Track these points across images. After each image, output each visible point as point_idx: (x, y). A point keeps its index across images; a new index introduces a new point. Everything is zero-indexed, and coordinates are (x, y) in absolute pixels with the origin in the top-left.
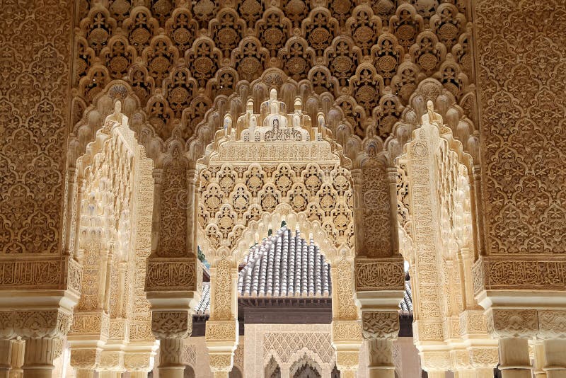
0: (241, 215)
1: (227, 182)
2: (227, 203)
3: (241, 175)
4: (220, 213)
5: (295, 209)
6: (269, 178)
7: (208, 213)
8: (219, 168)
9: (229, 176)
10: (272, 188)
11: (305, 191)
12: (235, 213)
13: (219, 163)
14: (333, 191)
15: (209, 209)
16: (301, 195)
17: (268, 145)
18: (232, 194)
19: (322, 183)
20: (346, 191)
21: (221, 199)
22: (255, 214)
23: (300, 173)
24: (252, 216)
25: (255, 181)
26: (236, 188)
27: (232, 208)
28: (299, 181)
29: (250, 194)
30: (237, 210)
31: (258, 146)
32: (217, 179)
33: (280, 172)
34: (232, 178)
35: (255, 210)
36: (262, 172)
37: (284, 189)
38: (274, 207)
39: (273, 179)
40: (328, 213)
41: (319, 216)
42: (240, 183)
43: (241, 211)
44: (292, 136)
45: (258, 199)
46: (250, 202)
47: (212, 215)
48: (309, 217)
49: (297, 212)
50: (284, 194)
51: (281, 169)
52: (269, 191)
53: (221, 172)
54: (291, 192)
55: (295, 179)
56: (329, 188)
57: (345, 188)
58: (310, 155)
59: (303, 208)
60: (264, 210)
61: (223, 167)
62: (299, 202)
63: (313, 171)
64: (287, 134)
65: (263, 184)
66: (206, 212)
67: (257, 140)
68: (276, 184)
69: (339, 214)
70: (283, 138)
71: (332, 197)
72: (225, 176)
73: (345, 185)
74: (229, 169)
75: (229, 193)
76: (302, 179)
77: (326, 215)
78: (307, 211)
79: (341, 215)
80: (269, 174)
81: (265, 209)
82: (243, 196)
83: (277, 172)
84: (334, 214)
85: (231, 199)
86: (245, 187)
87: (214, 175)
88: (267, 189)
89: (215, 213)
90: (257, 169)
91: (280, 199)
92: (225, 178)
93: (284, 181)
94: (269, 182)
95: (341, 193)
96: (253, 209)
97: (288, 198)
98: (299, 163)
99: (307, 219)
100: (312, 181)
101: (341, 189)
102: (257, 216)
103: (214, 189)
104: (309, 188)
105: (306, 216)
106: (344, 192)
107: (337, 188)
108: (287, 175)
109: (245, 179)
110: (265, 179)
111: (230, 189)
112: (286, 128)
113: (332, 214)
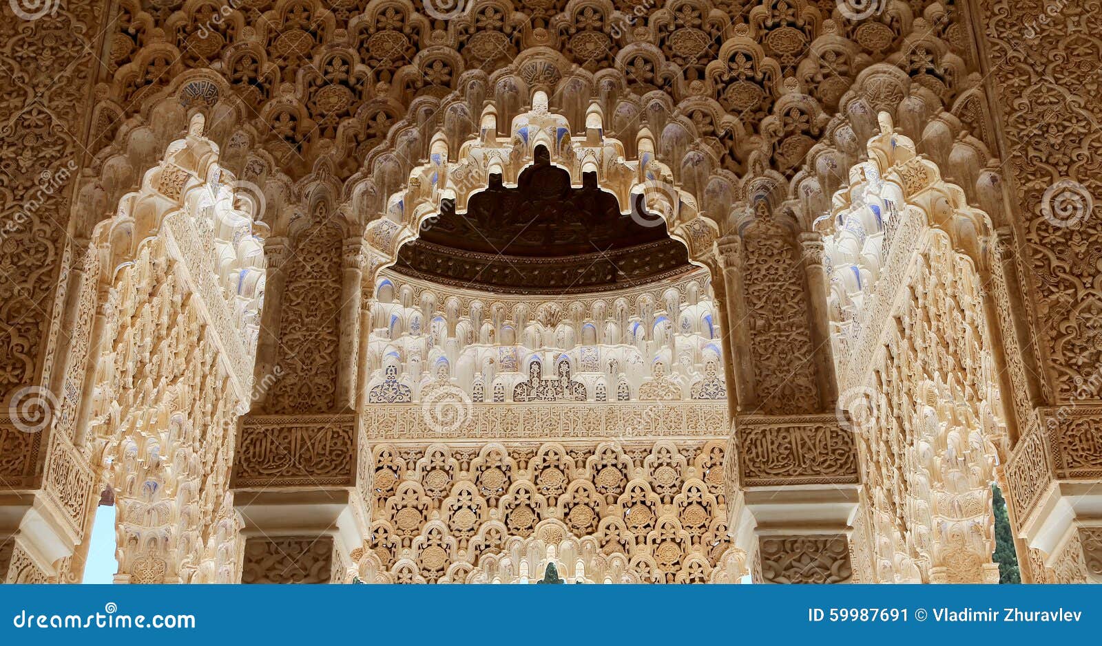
0: (463, 544)
1: (438, 479)
2: (437, 520)
3: (465, 466)
4: (421, 539)
5: (575, 531)
6: (522, 471)
7: (398, 539)
8: (421, 453)
9: (442, 468)
10: (527, 492)
11: (596, 496)
12: (452, 538)
13: (422, 443)
14: (652, 496)
15: (400, 532)
16: (587, 504)
17: (521, 409)
18: (447, 502)
19: (628, 481)
20: (677, 497)
21: (425, 512)
22: (494, 541)
23: (584, 463)
24: (487, 546)
25: (494, 478)
26: (455, 490)
27: (446, 530)
28: (582, 478)
29: (482, 501)
30: (457, 534)
31: (500, 409)
32: (418, 474)
33: (545, 460)
34: (447, 472)
35: (493, 533)
36: (508, 460)
37: (553, 493)
38: (531, 527)
39: (530, 473)
40: (641, 539)
41: (624, 546)
42: (464, 482)
43: (464, 535)
44: (566, 392)
45: (500, 512)
46: (484, 517)
47: (407, 543)
48: (602, 546)
49: (579, 537)
50: (552, 501)
51: (546, 454)
52: (523, 497)
53: (424, 461)
54: (566, 497)
55: (573, 472)
56: (642, 490)
57: (674, 489)
58: (602, 427)
59: (590, 530)
60: (512, 534)
61: (430, 451)
62: (582, 517)
63: (609, 459)
64: (558, 389)
65: (511, 483)
66: (394, 538)
67: (499, 399)
68: (536, 484)
69: (663, 540)
70: (550, 395)
71: (649, 508)
72: (434, 468)
73: (674, 486)
74: (442, 455)
75: (440, 501)
76: (588, 472)
77: (637, 543)
78: (599, 534)
79: (668, 544)
80: (523, 465)
81: (514, 532)
82: (469, 507)
83: (537, 460)
84: (654, 541)
85: (446, 513)
86: (473, 489)
87: (411, 465)
88: (518, 492)
89: (411, 540)
90: (498, 454)
91: (545, 511)
92: (433, 473)
93: (553, 479)
94: (523, 479)
95: (667, 499)
96: (489, 533)
97: (560, 511)
98: (582, 443)
99: (599, 550)
100: (609, 477)
101: (667, 492)
102: (498, 546)
103: (410, 493)
104: (603, 491)
105: (597, 544)
106: (672, 498)
107: (659, 490)
108: (557, 467)
109: (473, 474)
110: (514, 474)
111: (444, 493)
112: (556, 378)
113: (649, 541)
